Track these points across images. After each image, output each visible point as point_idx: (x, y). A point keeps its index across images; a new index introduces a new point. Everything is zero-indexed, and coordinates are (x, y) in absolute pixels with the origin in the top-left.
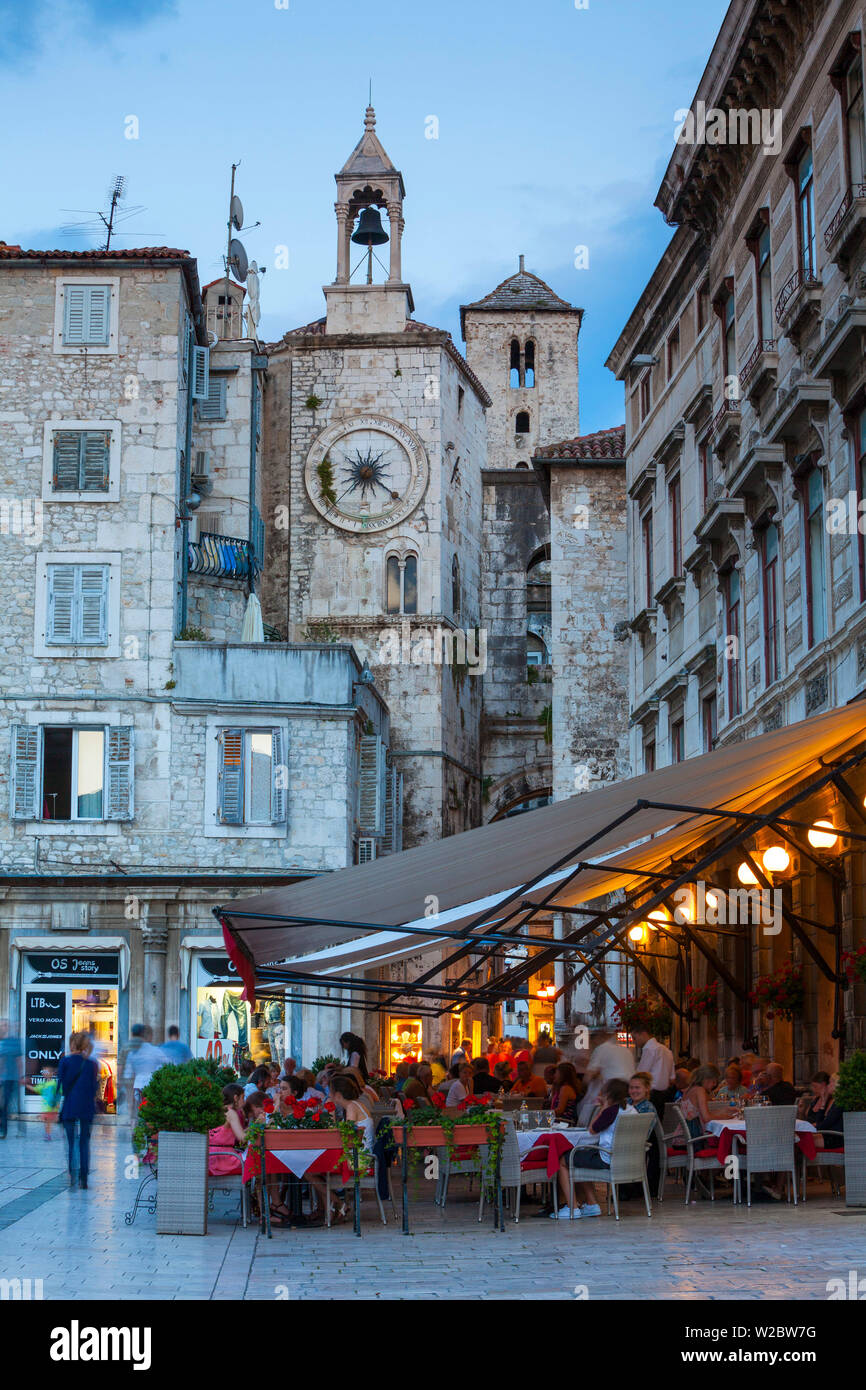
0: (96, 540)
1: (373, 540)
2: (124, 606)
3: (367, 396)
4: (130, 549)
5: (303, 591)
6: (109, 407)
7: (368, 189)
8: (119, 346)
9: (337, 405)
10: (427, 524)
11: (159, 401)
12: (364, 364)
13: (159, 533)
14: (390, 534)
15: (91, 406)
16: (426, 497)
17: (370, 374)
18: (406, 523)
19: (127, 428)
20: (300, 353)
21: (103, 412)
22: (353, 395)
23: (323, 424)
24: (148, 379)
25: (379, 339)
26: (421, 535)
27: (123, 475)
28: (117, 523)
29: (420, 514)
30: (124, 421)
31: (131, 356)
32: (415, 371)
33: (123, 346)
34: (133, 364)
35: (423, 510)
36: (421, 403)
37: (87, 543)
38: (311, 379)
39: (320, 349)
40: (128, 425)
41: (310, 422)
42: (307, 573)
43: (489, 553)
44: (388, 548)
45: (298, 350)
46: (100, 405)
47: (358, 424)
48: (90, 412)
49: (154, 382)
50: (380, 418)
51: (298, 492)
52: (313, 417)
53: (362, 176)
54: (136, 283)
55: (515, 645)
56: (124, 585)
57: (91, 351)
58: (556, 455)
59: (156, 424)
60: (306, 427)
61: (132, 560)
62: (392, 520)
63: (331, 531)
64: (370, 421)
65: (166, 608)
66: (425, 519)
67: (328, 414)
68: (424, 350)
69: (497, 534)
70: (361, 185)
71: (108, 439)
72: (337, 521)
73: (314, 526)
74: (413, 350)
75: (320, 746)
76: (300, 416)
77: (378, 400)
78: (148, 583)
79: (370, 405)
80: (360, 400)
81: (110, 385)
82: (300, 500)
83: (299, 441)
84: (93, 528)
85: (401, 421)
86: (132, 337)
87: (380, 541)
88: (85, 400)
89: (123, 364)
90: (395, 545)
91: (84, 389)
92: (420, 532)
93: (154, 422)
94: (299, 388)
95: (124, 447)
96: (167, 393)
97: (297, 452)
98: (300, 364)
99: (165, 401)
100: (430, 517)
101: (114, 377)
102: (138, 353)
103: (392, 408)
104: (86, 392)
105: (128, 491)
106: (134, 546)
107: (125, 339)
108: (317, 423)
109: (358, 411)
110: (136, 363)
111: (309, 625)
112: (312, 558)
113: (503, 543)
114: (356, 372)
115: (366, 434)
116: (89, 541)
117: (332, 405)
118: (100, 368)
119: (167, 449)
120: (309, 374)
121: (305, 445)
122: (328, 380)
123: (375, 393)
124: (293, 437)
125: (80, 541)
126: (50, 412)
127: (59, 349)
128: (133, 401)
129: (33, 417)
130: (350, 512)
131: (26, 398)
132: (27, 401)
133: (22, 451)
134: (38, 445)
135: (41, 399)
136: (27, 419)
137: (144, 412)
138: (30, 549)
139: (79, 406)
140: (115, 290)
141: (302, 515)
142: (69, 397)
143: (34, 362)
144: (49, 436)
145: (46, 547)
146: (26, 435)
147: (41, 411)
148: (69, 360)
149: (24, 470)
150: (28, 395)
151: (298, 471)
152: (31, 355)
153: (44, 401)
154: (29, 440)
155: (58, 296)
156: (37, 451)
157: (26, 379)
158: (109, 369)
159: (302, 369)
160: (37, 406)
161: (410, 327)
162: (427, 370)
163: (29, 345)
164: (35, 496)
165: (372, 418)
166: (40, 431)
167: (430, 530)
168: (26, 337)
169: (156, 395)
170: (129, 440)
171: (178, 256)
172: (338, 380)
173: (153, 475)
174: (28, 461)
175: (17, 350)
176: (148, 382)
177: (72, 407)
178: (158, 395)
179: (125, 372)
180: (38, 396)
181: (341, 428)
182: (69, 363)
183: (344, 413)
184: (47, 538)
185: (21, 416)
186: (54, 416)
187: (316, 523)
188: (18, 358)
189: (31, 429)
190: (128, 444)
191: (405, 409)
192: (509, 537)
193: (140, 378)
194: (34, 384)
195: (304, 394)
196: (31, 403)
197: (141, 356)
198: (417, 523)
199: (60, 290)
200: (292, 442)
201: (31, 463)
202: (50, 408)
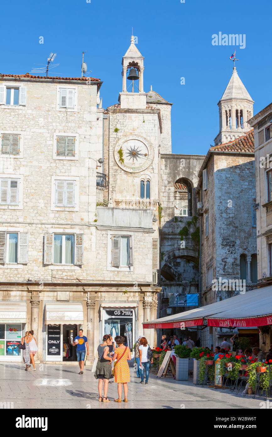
0: (71, 172)
1: (136, 175)
2: (81, 194)
3: (134, 129)
4: (82, 176)
5: (113, 191)
6: (75, 129)
7: (133, 62)
8: (78, 109)
9: (124, 131)
10: (153, 170)
11: (91, 128)
12: (133, 118)
13: (91, 171)
14: (141, 173)
15: (69, 128)
16: (153, 162)
17: (135, 122)
18: (147, 170)
20: (112, 114)
21: (73, 130)
22: (129, 128)
23: (120, 137)
24: (87, 120)
25: (138, 111)
27: (80, 152)
28: (77, 167)
29: (151, 167)
31: (81, 112)
32: (149, 121)
34: (82, 115)
36: (151, 131)
39: (119, 113)
40: (81, 135)
41: (115, 136)
42: (115, 185)
43: (163, 180)
44: (141, 178)
46: (72, 128)
47: (131, 138)
48: (69, 130)
49: (90, 122)
50: (139, 136)
51: (112, 159)
52: (117, 135)
54: (83, 89)
55: (171, 210)
56: (80, 187)
57: (68, 110)
58: (217, 150)
59: (90, 135)
60: (114, 138)
61: (83, 179)
62: (142, 169)
63: (123, 172)
64: (135, 136)
65: (94, 195)
67: (122, 134)
68: (152, 114)
69: (165, 174)
70: (131, 61)
71: (75, 139)
72: (124, 169)
73: (117, 170)
74: (149, 114)
75: (144, 242)
76: (112, 134)
77: (137, 130)
78: (88, 187)
79: (135, 131)
80: (132, 130)
81: (75, 122)
82: (112, 162)
83: (112, 142)
84: (70, 168)
85: (145, 137)
86: (82, 106)
87: (138, 175)
88: (66, 126)
89: (79, 115)
90: (143, 177)
92: (151, 173)
95: (80, 142)
96: (93, 125)
97: (111, 146)
98: (112, 117)
99: (93, 128)
100: (154, 168)
101: (76, 119)
102: (84, 112)
103: (142, 133)
104: (67, 124)
105: (81, 157)
107: (80, 107)
108: (118, 137)
109: (131, 133)
111: (115, 202)
112: (116, 180)
113: (167, 177)
114: (130, 121)
115: (134, 140)
116: (69, 173)
117: (123, 131)
118: (71, 116)
119: (93, 143)
120: (115, 121)
121: (114, 144)
122: (121, 123)
123: (137, 128)
124: (110, 141)
125: (65, 172)
126: (55, 130)
127: (58, 109)
128: (82, 127)
129: (50, 131)
130: (129, 166)
131: (47, 125)
132: (48, 126)
133: (46, 142)
134: (51, 140)
135: (52, 125)
136: (48, 132)
137: (86, 131)
138: (49, 175)
139: (65, 128)
140: (76, 90)
141: (113, 166)
142: (61, 125)
143: (50, 113)
144: (55, 137)
145: (54, 174)
146: (48, 137)
147: (52, 129)
148: (61, 113)
149: (47, 149)
150: (48, 124)
151: (112, 152)
152: (49, 111)
153: (53, 126)
154: (48, 139)
155: (58, 92)
156: (51, 142)
157: (47, 119)
158: (75, 116)
159: (113, 119)
160: (51, 128)
161: (148, 107)
162: (153, 121)
163: (48, 108)
164: (50, 157)
165: (136, 136)
166: (52, 136)
167: (154, 172)
168: (47, 105)
169: (90, 126)
170: (81, 140)
171: (97, 81)
172: (125, 123)
173: (89, 151)
174: (48, 146)
175: (44, 109)
176: (87, 121)
177: (62, 128)
178: (91, 126)
179: (80, 117)
180: (51, 124)
181: (126, 139)
182: (61, 114)
183: (126, 134)
184: (55, 171)
185: (45, 131)
186: (57, 131)
187: (117, 169)
188: (44, 111)
189: (49, 135)
190: (81, 141)
191: (146, 133)
192: (169, 175)
193: (85, 120)
194: (50, 120)
195: (113, 127)
196: (49, 127)
197: (85, 113)
198: (150, 170)
199: (58, 90)
200: (110, 142)
201: (49, 146)
202: (56, 129)
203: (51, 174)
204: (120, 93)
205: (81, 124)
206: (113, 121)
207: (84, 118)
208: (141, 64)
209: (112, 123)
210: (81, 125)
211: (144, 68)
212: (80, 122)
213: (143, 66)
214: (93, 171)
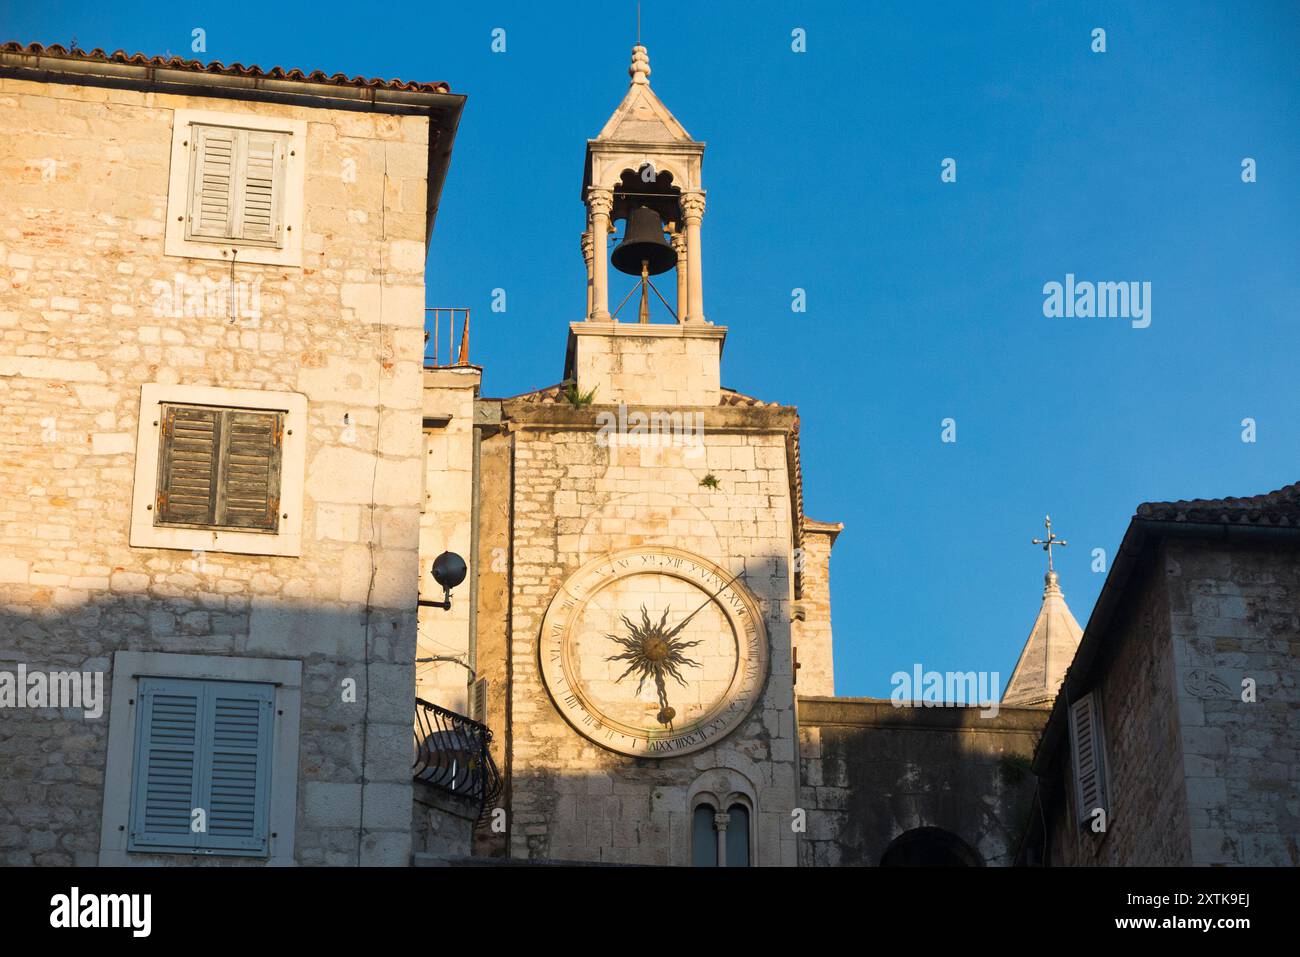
0: (248, 632)
1: (669, 772)
2: (307, 773)
3: (652, 515)
4: (319, 655)
6: (280, 368)
7: (646, 170)
8: (306, 253)
9: (598, 528)
10: (768, 747)
11: (387, 365)
12: (647, 461)
14: (700, 762)
15: (243, 362)
16: (766, 698)
17: (658, 477)
18: (729, 744)
19: (318, 412)
20: (530, 436)
21: (267, 376)
22: (627, 512)
23: (573, 562)
24: (365, 320)
26: (757, 766)
27: (310, 505)
29: (756, 729)
30: (314, 397)
31: (327, 273)
32: (740, 476)
33: (310, 253)
34: (331, 289)
35: (760, 721)
36: (751, 530)
37: (227, 638)
38: (550, 481)
39: (566, 430)
40: (321, 405)
41: (549, 557)
42: (543, 829)
44: (696, 787)
45: (525, 429)
46: (263, 362)
47: (636, 562)
48: (241, 375)
49: (379, 327)
50: (676, 552)
51: (527, 681)
52: (555, 548)
53: (635, 147)
54: (340, 135)
56: (307, 726)
57: (243, 255)
59: (379, 409)
60: (541, 565)
61: (325, 677)
62: (704, 737)
64: (659, 558)
65: (399, 782)
66: (765, 737)
67: (584, 544)
68: (754, 440)
69: (825, 810)
70: (634, 162)
71: (279, 428)
73: (556, 743)
74: (735, 439)
76: (529, 546)
77: (672, 524)
78: (358, 729)
79: (659, 531)
80: (641, 522)
81: (285, 325)
82: (530, 696)
83: (527, 590)
84: (241, 607)
85: (718, 561)
86: (329, 237)
87: (681, 776)
88: (229, 350)
89: (311, 287)
90: (709, 782)
91: (228, 329)
92: (756, 761)
93: (373, 400)
94: (528, 498)
95: (314, 448)
96: (403, 350)
97: (525, 608)
98: (529, 455)
99: (399, 366)
100: (773, 733)
101: (293, 310)
102: (342, 269)
103: (699, 538)
104: (233, 337)
105: (320, 537)
106: (330, 650)
107: (317, 242)
108: (561, 559)
109: (637, 542)
110: (339, 285)
112: (553, 803)
113: (836, 825)
114: (632, 473)
115: (653, 579)
116: (233, 635)
117: (590, 528)
118: (262, 290)
119: (402, 458)
120: (546, 473)
121: (540, 597)
122: (581, 485)
123: (668, 511)
124: (516, 582)
125: (211, 632)
126: (154, 367)
127: (177, 246)
128: (332, 360)
129: (117, 374)
130: (625, 719)
131: (103, 337)
132: (105, 342)
133: (90, 440)
134: (126, 430)
135: (134, 341)
136: (104, 378)
137: (354, 381)
138: (98, 644)
139: (216, 361)
140: (298, 143)
141: (535, 722)
142: (195, 340)
143: (123, 267)
144: (152, 413)
145: (135, 640)
146: (101, 410)
147: (135, 364)
148: (198, 269)
149: (93, 481)
150: (107, 332)
151: (528, 642)
152: (115, 254)
153: (141, 346)
154: (106, 420)
155: (178, 146)
156: (123, 443)
157: (104, 300)
158: (284, 294)
159: (533, 464)
160: (127, 353)
161: (729, 399)
162: (761, 475)
163: (113, 235)
164: (115, 534)
165: (663, 554)
166: (131, 404)
167: (775, 757)
168: (110, 220)
169: (379, 352)
170: (322, 434)
171: (428, 89)
172: (599, 484)
173: (372, 506)
174: (104, 462)
175: (87, 242)
176: (363, 326)
177: (201, 362)
178: (385, 353)
179: (316, 303)
180: (129, 335)
181: (606, 569)
182: (198, 276)
183: (611, 542)
184: (138, 622)
185: (90, 371)
186: (163, 374)
187: (560, 740)
188: (87, 256)
189: (112, 399)
190: (322, 444)
191: (724, 541)
192: (846, 817)
193: (347, 316)
194: (118, 310)
195: (537, 506)
196: (113, 347)
197: (350, 274)
198: (749, 744)
199: (183, 133)
200: (516, 590)
201: (109, 466)
202: (155, 360)
203: (115, 637)
204: (573, 324)
205: (321, 339)
206: (536, 472)
207: (342, 307)
208: (688, 179)
209: (527, 483)
210: (322, 346)
211: (702, 199)
212: (320, 329)
213: (698, 188)
214: (395, 625)
